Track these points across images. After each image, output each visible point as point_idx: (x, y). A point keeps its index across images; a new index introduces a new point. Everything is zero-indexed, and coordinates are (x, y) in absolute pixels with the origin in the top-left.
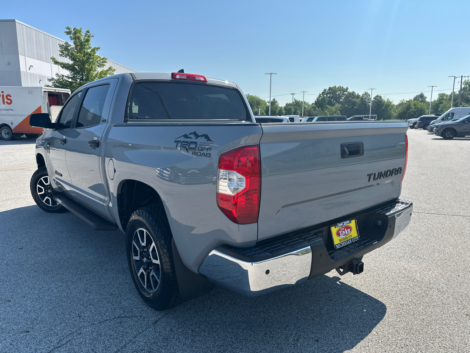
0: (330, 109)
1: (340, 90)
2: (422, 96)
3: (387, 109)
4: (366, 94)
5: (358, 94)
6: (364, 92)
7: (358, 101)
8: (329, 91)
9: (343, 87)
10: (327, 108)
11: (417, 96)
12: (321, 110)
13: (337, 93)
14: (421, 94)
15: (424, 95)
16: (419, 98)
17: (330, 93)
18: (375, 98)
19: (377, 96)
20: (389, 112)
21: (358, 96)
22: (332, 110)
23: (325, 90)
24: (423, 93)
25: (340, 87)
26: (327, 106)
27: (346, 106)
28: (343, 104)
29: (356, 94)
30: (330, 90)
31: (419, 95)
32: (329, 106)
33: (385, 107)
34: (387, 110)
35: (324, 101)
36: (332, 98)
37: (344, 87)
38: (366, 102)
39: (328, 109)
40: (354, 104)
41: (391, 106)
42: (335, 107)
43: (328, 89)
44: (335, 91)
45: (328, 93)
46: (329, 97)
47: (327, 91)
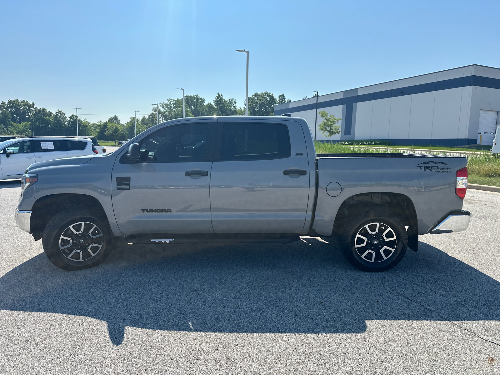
0: (16, 126)
1: (24, 105)
2: (115, 118)
3: (86, 129)
4: (60, 112)
5: (50, 111)
6: (58, 110)
7: (51, 119)
8: (9, 105)
9: (27, 101)
10: (11, 125)
11: (112, 118)
12: (5, 127)
13: (21, 108)
14: (115, 117)
15: (118, 118)
16: (113, 120)
17: (11, 107)
18: (70, 117)
19: (73, 115)
20: (87, 133)
21: (50, 114)
22: (19, 128)
23: (3, 103)
24: (117, 116)
25: (24, 101)
26: (12, 122)
27: (38, 124)
28: (31, 121)
29: (48, 112)
30: (10, 103)
31: (113, 117)
32: (14, 123)
33: (82, 128)
34: (86, 131)
35: (6, 117)
36: (15, 113)
37: (29, 102)
38: (60, 121)
39: (13, 127)
40: (47, 122)
41: (89, 126)
42: (21, 124)
43: (7, 102)
44: (19, 106)
45: (8, 107)
46: (11, 112)
47: (6, 104)
